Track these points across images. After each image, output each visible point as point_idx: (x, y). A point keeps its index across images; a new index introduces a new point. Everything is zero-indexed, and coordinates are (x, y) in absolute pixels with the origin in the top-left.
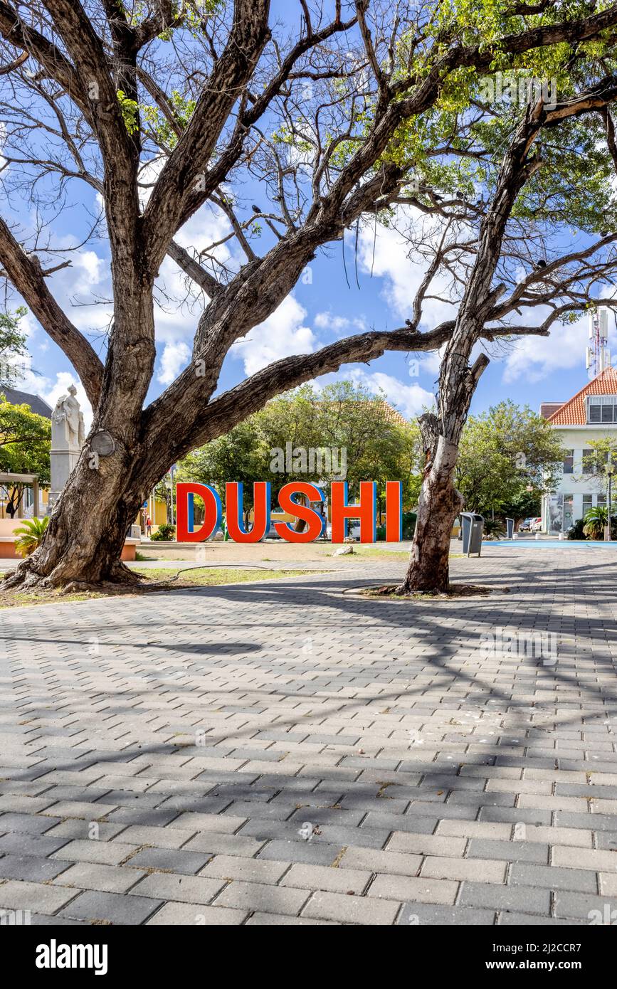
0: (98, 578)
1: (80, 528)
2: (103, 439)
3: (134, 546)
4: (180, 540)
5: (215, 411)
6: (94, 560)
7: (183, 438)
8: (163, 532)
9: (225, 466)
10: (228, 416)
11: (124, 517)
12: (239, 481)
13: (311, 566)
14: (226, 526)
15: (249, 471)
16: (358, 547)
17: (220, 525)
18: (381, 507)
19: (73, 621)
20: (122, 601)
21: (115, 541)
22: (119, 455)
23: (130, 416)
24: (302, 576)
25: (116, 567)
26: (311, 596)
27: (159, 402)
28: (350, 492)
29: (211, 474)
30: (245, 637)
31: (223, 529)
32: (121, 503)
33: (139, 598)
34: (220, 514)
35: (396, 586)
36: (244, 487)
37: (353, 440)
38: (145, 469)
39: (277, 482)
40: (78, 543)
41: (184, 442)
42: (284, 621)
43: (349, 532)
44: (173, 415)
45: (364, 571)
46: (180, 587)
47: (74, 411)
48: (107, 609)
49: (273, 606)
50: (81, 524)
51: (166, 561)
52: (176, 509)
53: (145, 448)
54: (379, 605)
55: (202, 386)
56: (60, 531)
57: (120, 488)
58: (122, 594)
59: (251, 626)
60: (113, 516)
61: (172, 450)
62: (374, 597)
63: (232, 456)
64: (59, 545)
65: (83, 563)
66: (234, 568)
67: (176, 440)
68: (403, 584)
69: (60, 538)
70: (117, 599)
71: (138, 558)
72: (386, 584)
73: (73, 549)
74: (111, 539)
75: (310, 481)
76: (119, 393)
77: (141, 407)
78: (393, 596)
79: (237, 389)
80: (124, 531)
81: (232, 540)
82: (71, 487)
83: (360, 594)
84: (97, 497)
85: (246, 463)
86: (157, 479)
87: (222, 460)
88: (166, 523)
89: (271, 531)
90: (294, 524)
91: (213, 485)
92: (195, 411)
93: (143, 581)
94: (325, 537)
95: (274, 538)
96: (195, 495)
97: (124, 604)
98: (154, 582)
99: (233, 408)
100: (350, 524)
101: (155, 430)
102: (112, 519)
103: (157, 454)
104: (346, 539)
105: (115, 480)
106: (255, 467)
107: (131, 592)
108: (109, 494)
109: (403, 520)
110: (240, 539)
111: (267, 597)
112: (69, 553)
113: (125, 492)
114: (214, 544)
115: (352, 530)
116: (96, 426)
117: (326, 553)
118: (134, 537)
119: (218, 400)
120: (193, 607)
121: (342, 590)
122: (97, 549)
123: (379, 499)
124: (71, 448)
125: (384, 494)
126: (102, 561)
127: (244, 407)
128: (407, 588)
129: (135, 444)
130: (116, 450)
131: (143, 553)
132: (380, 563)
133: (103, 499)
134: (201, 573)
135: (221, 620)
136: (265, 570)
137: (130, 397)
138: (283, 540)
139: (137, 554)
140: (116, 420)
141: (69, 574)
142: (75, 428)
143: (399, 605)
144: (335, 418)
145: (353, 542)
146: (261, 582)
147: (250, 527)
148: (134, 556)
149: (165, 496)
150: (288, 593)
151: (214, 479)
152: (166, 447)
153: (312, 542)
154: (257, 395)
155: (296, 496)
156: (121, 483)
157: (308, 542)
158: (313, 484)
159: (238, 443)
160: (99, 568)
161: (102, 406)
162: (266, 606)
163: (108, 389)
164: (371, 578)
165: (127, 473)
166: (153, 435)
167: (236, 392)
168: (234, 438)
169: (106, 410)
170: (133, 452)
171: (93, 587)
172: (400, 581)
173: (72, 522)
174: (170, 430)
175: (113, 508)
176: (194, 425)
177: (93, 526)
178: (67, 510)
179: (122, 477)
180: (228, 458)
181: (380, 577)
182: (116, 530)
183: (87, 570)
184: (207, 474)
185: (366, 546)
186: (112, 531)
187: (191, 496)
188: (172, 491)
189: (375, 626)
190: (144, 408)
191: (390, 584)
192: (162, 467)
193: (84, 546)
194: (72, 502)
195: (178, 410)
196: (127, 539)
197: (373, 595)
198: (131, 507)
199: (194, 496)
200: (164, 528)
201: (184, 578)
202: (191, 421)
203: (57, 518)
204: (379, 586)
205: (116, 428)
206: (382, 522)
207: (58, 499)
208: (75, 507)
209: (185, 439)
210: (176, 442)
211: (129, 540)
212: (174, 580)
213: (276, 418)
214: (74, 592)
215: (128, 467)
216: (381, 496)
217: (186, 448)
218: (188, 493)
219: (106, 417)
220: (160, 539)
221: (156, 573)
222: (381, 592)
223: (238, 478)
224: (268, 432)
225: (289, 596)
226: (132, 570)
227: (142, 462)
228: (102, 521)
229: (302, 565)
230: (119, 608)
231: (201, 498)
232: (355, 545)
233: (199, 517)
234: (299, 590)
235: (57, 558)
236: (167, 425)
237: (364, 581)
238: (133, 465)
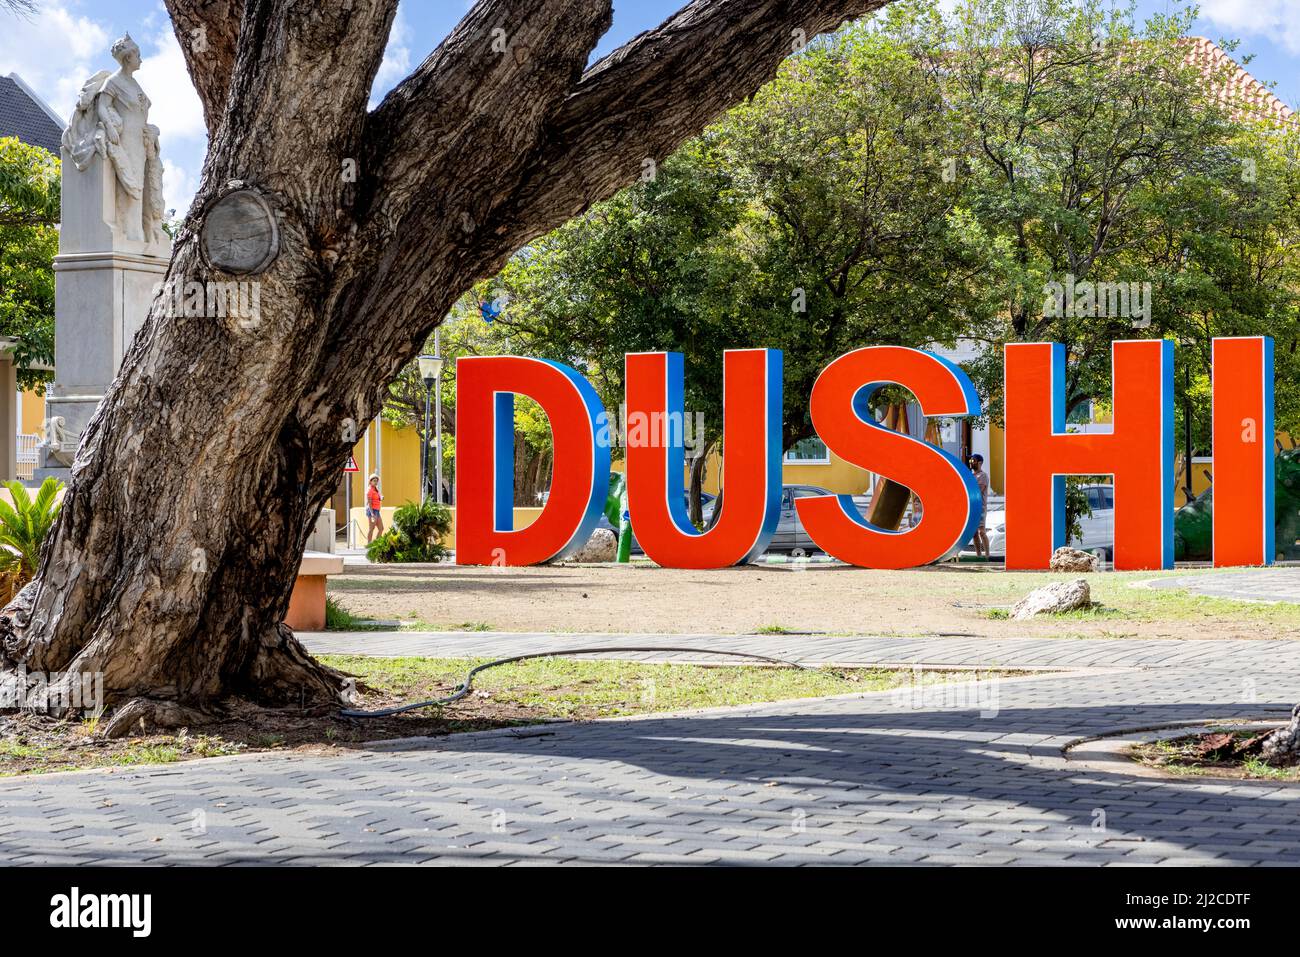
0: (214, 686)
1: (161, 515)
2: (240, 216)
3: (320, 579)
4: (463, 560)
5: (604, 103)
6: (202, 624)
7: (496, 202)
8: (410, 531)
9: (624, 297)
10: (649, 117)
11: (301, 478)
12: (672, 348)
13: (938, 651)
14: (624, 506)
15: (708, 312)
16: (1106, 584)
17: (604, 505)
18: (1194, 435)
19: (150, 835)
20: (294, 767)
21: (271, 562)
22: (292, 268)
23: (326, 133)
25: (270, 651)
26: (947, 764)
27: (421, 81)
28: (1073, 377)
29: (575, 325)
31: (614, 521)
32: (290, 433)
33: (350, 757)
34: (604, 468)
35: (1266, 733)
36: (689, 367)
37: (1084, 185)
38: (371, 312)
39: (805, 349)
40: (155, 567)
41: (498, 216)
43: (1069, 530)
44: (466, 125)
45: (1138, 675)
46: (481, 724)
47: (132, 123)
48: (248, 792)
50: (164, 501)
51: (425, 633)
52: (452, 451)
53: (374, 240)
54: (1204, 800)
55: (564, 20)
56: (97, 526)
57: (292, 377)
58: (293, 741)
60: (266, 476)
61: (461, 244)
62: (1183, 771)
63: (645, 257)
64: (93, 574)
65: (167, 635)
66: (661, 659)
67: (471, 209)
68: (1294, 724)
69: (98, 551)
70: (275, 761)
71: (335, 622)
72: (1225, 723)
73: (140, 589)
74: (257, 553)
75: (918, 339)
76: (293, 58)
77: (365, 100)
78: (1253, 767)
80: (296, 532)
81: (644, 560)
82: (135, 381)
83: (1129, 758)
84: (218, 415)
85: (694, 283)
86: (406, 348)
87: (612, 272)
88: (419, 499)
89: (781, 527)
90: (866, 501)
91: (579, 361)
92: (537, 108)
93: (357, 699)
94: (978, 547)
95: (793, 552)
96: (519, 397)
97: (303, 779)
98: (393, 704)
99: (667, 90)
100: (1072, 500)
101: (407, 177)
102: (263, 487)
103: (410, 260)
105: (275, 352)
106: (726, 295)
107: (320, 738)
108: (255, 402)
110: (673, 556)
111: (793, 762)
112: (127, 604)
113: (306, 393)
114: (583, 573)
115: (1082, 520)
116: (217, 172)
117: (989, 608)
118: (314, 549)
120: (534, 794)
121: (1060, 741)
122: (214, 587)
123: (1186, 404)
124: (121, 247)
125: (1202, 386)
126: (226, 631)
127: (704, 83)
129: (343, 229)
130: (282, 250)
131: (352, 604)
132: (1194, 646)
133: (237, 417)
134: (548, 674)
136: (770, 665)
138: (825, 559)
139: (330, 608)
140: (281, 151)
141: (122, 672)
142: (134, 180)
143: (1284, 804)
144: (1012, 107)
145: (1087, 568)
146: (761, 707)
147: (707, 512)
148: (321, 615)
149: (417, 408)
150: (860, 752)
151: (585, 341)
152: (438, 234)
153: (934, 564)
154: (748, 40)
155: (876, 397)
156: (295, 363)
157: (920, 566)
158: (937, 350)
159: (664, 207)
160: (217, 652)
161: (239, 105)
162: (786, 794)
163: (258, 48)
164: (1165, 698)
165: (314, 328)
166: (399, 196)
169: (252, 118)
170: (333, 255)
171: (197, 717)
173: (135, 498)
174: (453, 176)
175: (268, 448)
176: (533, 153)
177: (203, 509)
178: (122, 455)
179: (299, 342)
180: (630, 265)
181: (1202, 698)
182: (275, 522)
183: (178, 660)
184: (559, 323)
185: (1139, 581)
186: (262, 526)
187: (507, 404)
188: (437, 387)
190: (371, 107)
191: (1240, 723)
192: (427, 303)
193: (172, 578)
194: (137, 431)
195: (480, 108)
196: (305, 555)
197: (1177, 762)
198: (322, 444)
199: (515, 401)
200: (412, 518)
201: (494, 693)
202: (522, 142)
203: (90, 485)
204: (1198, 732)
205: (282, 175)
206: (1197, 492)
207: (93, 419)
208: (145, 446)
209: (503, 204)
210: (473, 214)
211: (312, 560)
212: (458, 699)
213: (793, 116)
214: (139, 733)
215: (318, 309)
216: (1192, 392)
217: (502, 238)
218: (495, 393)
219: (249, 144)
220: (399, 555)
221: (397, 671)
222: (1209, 754)
223: (668, 336)
224: (765, 169)
225: (867, 762)
226: (322, 662)
227: (361, 288)
228: (230, 494)
229: (902, 650)
230: (287, 792)
231: (537, 408)
232: (1093, 578)
233: (529, 474)
234: (900, 740)
235: (88, 616)
236: (446, 158)
237: (1140, 710)
238: (333, 300)
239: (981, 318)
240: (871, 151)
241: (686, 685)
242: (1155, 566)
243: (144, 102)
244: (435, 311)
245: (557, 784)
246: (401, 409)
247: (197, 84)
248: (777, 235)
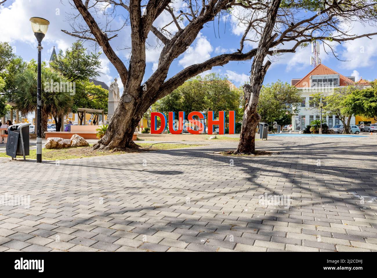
0: (124, 146)
1: (119, 128)
2: (127, 97)
3: (136, 135)
4: (152, 133)
5: (166, 85)
6: (123, 140)
8: (146, 130)
9: (169, 106)
10: (171, 87)
11: (134, 124)
12: (174, 111)
13: (200, 143)
14: (168, 128)
15: (178, 108)
16: (218, 136)
17: (166, 128)
18: (227, 121)
19: (117, 162)
21: (130, 133)
22: (133, 102)
23: (136, 88)
24: (197, 147)
25: (130, 143)
26: (201, 154)
27: (146, 83)
28: (215, 115)
29: (163, 109)
30: (178, 168)
31: (167, 129)
32: (132, 120)
33: (139, 154)
35: (234, 151)
36: (175, 113)
37: (216, 95)
38: (141, 107)
39: (187, 112)
40: (118, 134)
41: (155, 97)
42: (192, 163)
43: (214, 130)
44: (151, 87)
45: (221, 145)
46: (153, 150)
47: (116, 87)
48: (128, 157)
49: (187, 157)
50: (119, 127)
51: (147, 141)
52: (150, 122)
53: (142, 99)
54: (227, 158)
55: (162, 77)
56: (112, 129)
57: (133, 114)
58: (133, 152)
59: (180, 165)
60: (130, 124)
61: (151, 100)
62: (225, 155)
63: (171, 102)
64: (111, 134)
65: (119, 141)
66: (172, 144)
68: (237, 150)
69: (112, 132)
70: (131, 154)
71: (138, 140)
72: (230, 150)
73: (116, 136)
75: (199, 111)
76: (133, 80)
77: (140, 85)
78: (232, 155)
79: (174, 77)
80: (133, 130)
81: (170, 133)
82: (116, 114)
83: (220, 154)
84: (125, 118)
85: (176, 105)
86: (145, 111)
87: (167, 103)
88: (147, 127)
91: (164, 113)
92: (159, 86)
93: (140, 148)
94: (205, 132)
95: (186, 133)
96: (157, 116)
97: (134, 156)
98: (143, 148)
99: (173, 84)
100: (215, 127)
102: (130, 125)
103: (145, 102)
104: (213, 133)
105: (131, 111)
106: (180, 106)
107: (136, 152)
108: (129, 116)
109: (236, 126)
111: (185, 154)
112: (115, 138)
113: (134, 116)
114: (164, 135)
115: (216, 129)
116: (125, 92)
117: (206, 138)
118: (136, 132)
119: (167, 82)
121: (213, 152)
122: (124, 136)
124: (115, 100)
125: (228, 116)
126: (126, 140)
127: (176, 84)
128: (238, 152)
129: (138, 98)
130: (132, 100)
131: (140, 138)
132: (227, 142)
133: (127, 118)
134: (160, 145)
135: (168, 162)
136: (183, 144)
137: (137, 81)
138: (189, 133)
139: (137, 138)
140: (131, 90)
141: (114, 145)
142: (117, 93)
143: (235, 158)
144: (209, 87)
145: (216, 134)
146: (182, 148)
149: (147, 117)
150: (192, 153)
152: (148, 99)
153: (201, 134)
154: (181, 79)
156: (133, 112)
158: (201, 112)
159: (173, 97)
160: (125, 143)
161: (127, 85)
162: (184, 157)
163: (129, 79)
164: (224, 148)
165: (135, 109)
166: (144, 95)
167: (174, 78)
168: (172, 95)
169: (128, 86)
170: (137, 101)
171: (123, 149)
172: (235, 149)
173: (116, 126)
174: (150, 93)
175: (130, 121)
176: (158, 91)
177: (123, 128)
178: (114, 122)
179: (133, 110)
180: (169, 103)
181: (227, 147)
182: (131, 129)
183: (120, 144)
185: (221, 136)
186: (130, 129)
187: (156, 117)
188: (149, 115)
189: (226, 166)
191: (231, 150)
193: (120, 135)
194: (116, 119)
195: (153, 86)
196: (134, 133)
197: (225, 154)
198: (136, 121)
201: (154, 147)
202: (157, 89)
203: (111, 125)
204: (227, 151)
205: (132, 92)
206: (227, 127)
207: (111, 118)
208: (117, 121)
209: (155, 96)
210: (152, 97)
211: (135, 133)
212: (151, 148)
213: (187, 88)
214: (116, 151)
215: (135, 107)
216: (227, 116)
217: (155, 99)
219: (128, 89)
220: (145, 133)
221: (144, 145)
222: (228, 153)
223: (173, 110)
224: (184, 93)
225: (193, 154)
226: (136, 144)
227: (140, 104)
228: (126, 126)
229: (197, 143)
230: (132, 157)
231: (159, 118)
232: (217, 135)
233: (159, 124)
234: (196, 152)
235: (111, 139)
236: (149, 91)
237: (221, 149)
238: (137, 106)
239: (206, 109)
240: (194, 91)
241: (174, 146)
242: (223, 134)
243: (118, 85)
244: (148, 107)
245: (160, 156)
247: (123, 83)
248: (185, 100)
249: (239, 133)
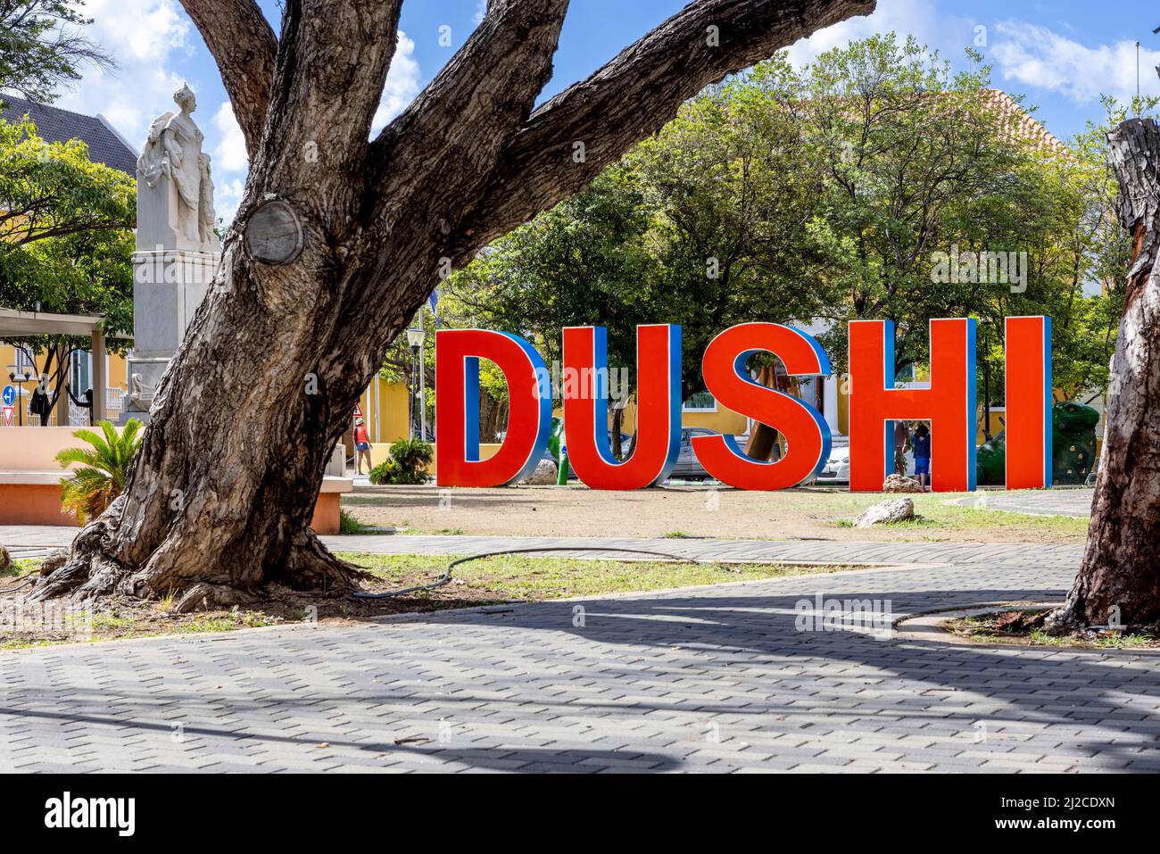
0: (258, 574)
1: (217, 446)
2: (274, 221)
3: (337, 495)
5: (547, 136)
6: (249, 529)
7: (466, 211)
8: (402, 461)
9: (561, 284)
11: (322, 418)
12: (598, 323)
13: (799, 552)
14: (563, 442)
15: (624, 295)
16: (925, 502)
17: (549, 443)
18: (991, 390)
19: (213, 683)
20: (319, 634)
21: (300, 481)
22: (313, 260)
23: (338, 158)
24: (777, 579)
25: (299, 548)
27: (408, 121)
28: (900, 346)
29: (525, 306)
30: (643, 734)
31: (555, 454)
33: (361, 628)
34: (547, 415)
35: (1047, 612)
36: (611, 338)
37: (907, 201)
38: (373, 294)
39: (698, 324)
40: (212, 485)
41: (468, 221)
42: (741, 696)
44: (443, 152)
45: (951, 569)
46: (458, 603)
47: (190, 152)
48: (284, 653)
49: (706, 657)
50: (219, 436)
51: (415, 537)
52: (433, 401)
53: (375, 239)
54: (1001, 661)
55: (516, 73)
56: (169, 455)
57: (314, 343)
58: (317, 616)
59: (655, 708)
60: (296, 417)
61: (440, 243)
62: (984, 640)
63: (577, 255)
64: (167, 491)
65: (223, 536)
66: (592, 556)
67: (447, 216)
68: (1068, 605)
69: (170, 473)
70: (305, 630)
71: (347, 528)
72: (1015, 604)
73: (202, 501)
74: (289, 475)
75: (782, 317)
76: (313, 101)
77: (366, 133)
78: (1038, 637)
79: (604, 75)
80: (318, 459)
81: (578, 483)
82: (196, 345)
83: (944, 630)
84: (259, 371)
85: (615, 274)
86: (399, 321)
87: (552, 266)
88: (409, 437)
89: (681, 459)
90: (745, 439)
91: (528, 334)
92: (496, 140)
93: (365, 585)
94: (828, 474)
95: (689, 478)
96: (483, 360)
97: (326, 644)
98: (392, 588)
99: (594, 127)
101: (399, 191)
102: (293, 425)
103: (402, 255)
104: (891, 480)
105: (301, 324)
106: (641, 282)
107: (337, 614)
108: (287, 361)
109: (1055, 427)
110: (600, 479)
111: (687, 632)
112: (193, 513)
113: (324, 355)
114: (532, 493)
116: (256, 188)
117: (838, 519)
118: (330, 474)
119: (555, 108)
120: (499, 654)
122: (257, 502)
123: (985, 367)
124: (182, 246)
125: (998, 353)
126: (267, 533)
127: (621, 122)
128: (1083, 615)
129: (351, 231)
130: (306, 247)
131: (358, 514)
132: (993, 547)
133: (273, 372)
134: (508, 567)
135: (573, 689)
136: (675, 561)
137: (341, 109)
138: (715, 483)
139: (343, 518)
140: (304, 172)
141: (190, 563)
142: (192, 196)
143: (1060, 663)
144: (854, 141)
145: (910, 490)
146: (668, 592)
147: (625, 448)
148: (337, 523)
149: (406, 368)
150: (744, 625)
151: (532, 318)
152: (423, 235)
153: (796, 487)
154: (654, 88)
155: (752, 361)
156: (317, 332)
157: (785, 488)
158: (797, 326)
159: (592, 217)
160: (260, 549)
161: (272, 136)
162: (688, 656)
163: (286, 94)
164: (971, 586)
165: (330, 305)
166: (394, 205)
167: (600, 83)
168: (584, 204)
169: (282, 146)
170: (344, 250)
171: (246, 598)
172: (1059, 595)
173: (197, 433)
174: (433, 192)
175: (297, 396)
176: (493, 174)
177: (249, 441)
178: (187, 401)
179: (319, 316)
180: (566, 261)
181: (998, 585)
182: (302, 452)
183: (231, 555)
184: (513, 304)
185: (949, 501)
186: (293, 454)
187: (474, 367)
188: (422, 353)
189: (993, 716)
190: (372, 138)
191: (1027, 605)
192: (414, 287)
193: (226, 494)
194: (198, 383)
195: (453, 140)
196: (325, 478)
197: (980, 633)
198: (336, 393)
199: (480, 363)
200: (403, 451)
201: (469, 577)
202: (485, 166)
203: (163, 423)
204: (996, 611)
205: (305, 190)
206: (994, 434)
207: (165, 374)
208: (205, 394)
209: (471, 212)
210: (449, 221)
211: (329, 482)
212: (441, 585)
213: (688, 148)
214: (203, 609)
215: (334, 291)
216: (989, 359)
217: (470, 238)
218: (465, 357)
219: (280, 166)
220: (394, 479)
221: (395, 565)
222: (1004, 627)
223: (596, 313)
224: (667, 188)
225: (748, 632)
226: (338, 557)
227: (365, 275)
228: (268, 431)
229: (773, 550)
230: (314, 653)
231: (497, 368)
232: (915, 497)
233: (491, 420)
234: (773, 616)
235: (163, 522)
236: (428, 178)
237: (952, 595)
238: (345, 285)
239: (831, 301)
240: (746, 175)
241: (611, 576)
242: (963, 489)
243: (199, 137)
244: (423, 290)
245: (516, 648)
246: (394, 369)
247: (240, 121)
248: (676, 238)
249: (1078, 480)
